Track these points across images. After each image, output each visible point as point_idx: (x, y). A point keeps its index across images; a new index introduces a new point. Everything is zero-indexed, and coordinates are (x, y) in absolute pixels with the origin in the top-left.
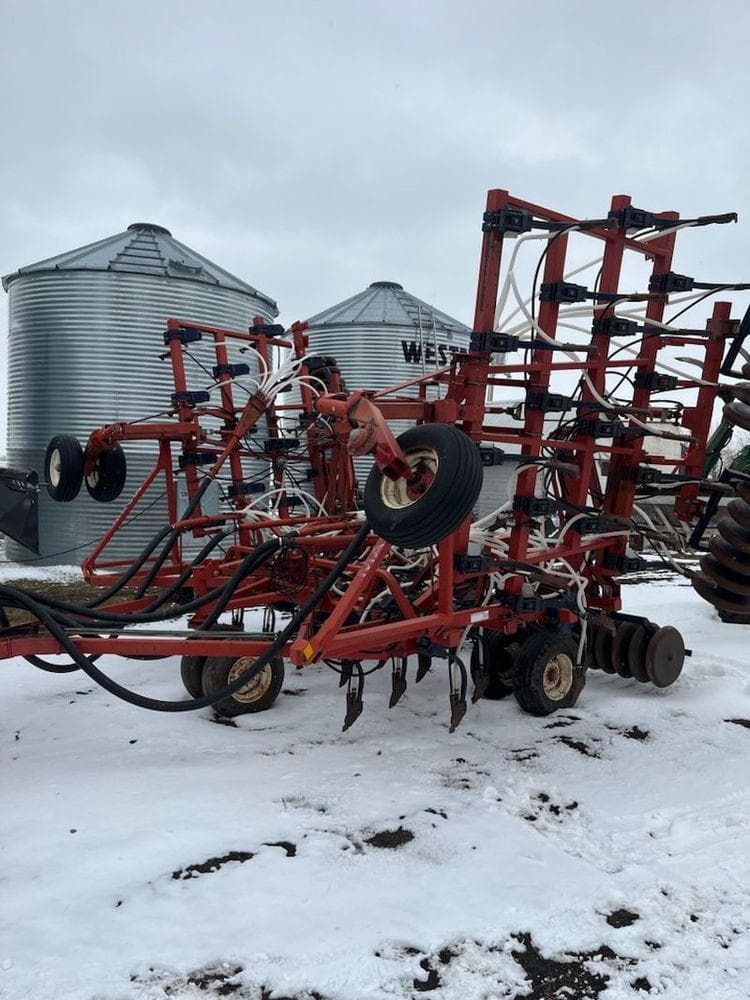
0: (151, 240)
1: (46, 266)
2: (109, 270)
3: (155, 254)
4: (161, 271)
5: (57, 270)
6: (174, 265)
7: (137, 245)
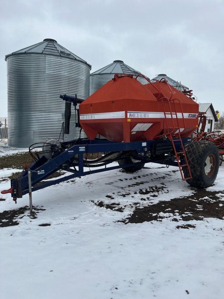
0: (52, 44)
1: (21, 52)
2: (42, 53)
3: (55, 49)
4: (58, 54)
5: (25, 53)
6: (62, 52)
7: (48, 45)
